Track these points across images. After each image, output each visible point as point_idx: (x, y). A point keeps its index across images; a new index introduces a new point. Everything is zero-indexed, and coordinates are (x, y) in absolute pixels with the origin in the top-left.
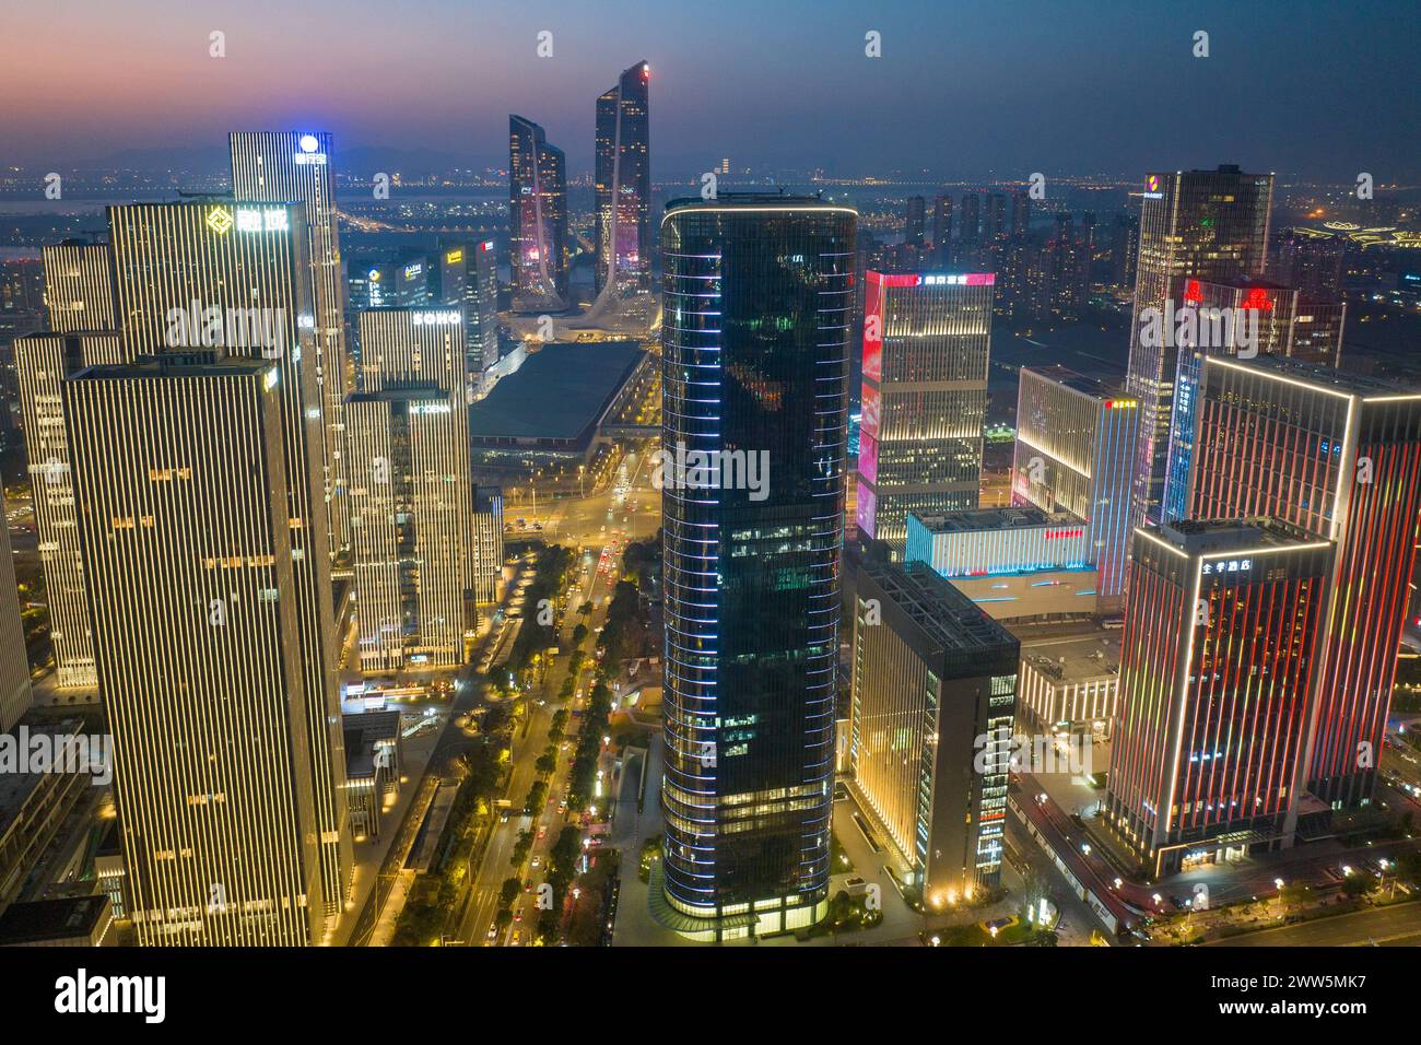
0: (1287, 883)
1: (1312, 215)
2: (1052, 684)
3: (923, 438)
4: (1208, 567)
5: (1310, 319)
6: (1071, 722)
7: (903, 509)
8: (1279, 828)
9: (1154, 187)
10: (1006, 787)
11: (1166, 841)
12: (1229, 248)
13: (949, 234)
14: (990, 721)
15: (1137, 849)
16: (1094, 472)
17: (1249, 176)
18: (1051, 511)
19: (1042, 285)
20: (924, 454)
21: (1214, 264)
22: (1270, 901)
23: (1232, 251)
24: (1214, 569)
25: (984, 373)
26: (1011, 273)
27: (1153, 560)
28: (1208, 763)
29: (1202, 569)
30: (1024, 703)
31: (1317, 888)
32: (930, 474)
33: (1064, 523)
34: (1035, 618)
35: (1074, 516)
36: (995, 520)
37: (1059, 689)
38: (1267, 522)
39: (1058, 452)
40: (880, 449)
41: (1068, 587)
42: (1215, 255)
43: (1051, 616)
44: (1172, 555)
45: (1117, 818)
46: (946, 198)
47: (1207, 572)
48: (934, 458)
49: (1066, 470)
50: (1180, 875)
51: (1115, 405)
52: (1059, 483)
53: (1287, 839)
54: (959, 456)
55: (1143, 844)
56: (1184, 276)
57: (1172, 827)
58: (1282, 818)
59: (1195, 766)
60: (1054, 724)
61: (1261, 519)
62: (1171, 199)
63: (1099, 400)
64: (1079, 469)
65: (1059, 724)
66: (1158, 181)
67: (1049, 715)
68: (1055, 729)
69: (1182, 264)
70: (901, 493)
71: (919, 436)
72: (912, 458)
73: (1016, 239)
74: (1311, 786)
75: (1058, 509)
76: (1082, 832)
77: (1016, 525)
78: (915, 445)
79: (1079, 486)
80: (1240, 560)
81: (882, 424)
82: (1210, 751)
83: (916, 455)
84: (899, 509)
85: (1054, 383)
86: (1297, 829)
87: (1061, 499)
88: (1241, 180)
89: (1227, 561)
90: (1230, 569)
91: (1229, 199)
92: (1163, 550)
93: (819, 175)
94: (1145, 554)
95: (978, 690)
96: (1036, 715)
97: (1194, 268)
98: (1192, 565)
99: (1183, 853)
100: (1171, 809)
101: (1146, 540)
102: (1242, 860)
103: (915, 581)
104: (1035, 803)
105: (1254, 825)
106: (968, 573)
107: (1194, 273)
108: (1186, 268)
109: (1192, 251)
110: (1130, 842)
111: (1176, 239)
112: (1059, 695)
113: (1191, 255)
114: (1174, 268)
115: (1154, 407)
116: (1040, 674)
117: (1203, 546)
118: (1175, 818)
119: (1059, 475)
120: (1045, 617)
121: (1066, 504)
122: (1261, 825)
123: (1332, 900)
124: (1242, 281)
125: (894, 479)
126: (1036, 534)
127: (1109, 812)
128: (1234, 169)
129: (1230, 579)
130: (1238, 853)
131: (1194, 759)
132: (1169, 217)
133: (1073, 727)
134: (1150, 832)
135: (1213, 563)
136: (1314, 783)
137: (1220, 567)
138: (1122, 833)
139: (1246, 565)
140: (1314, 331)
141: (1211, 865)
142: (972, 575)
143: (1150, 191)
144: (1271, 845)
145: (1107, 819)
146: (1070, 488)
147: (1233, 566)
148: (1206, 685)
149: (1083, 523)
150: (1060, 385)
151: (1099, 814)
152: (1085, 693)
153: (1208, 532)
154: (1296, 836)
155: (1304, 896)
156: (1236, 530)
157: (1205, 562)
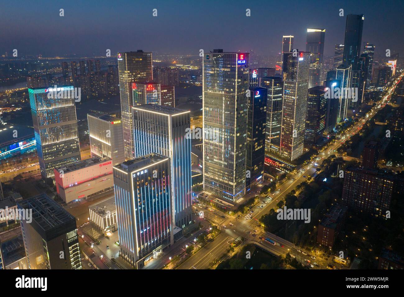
0: (172, 258)
1: (173, 63)
2: (102, 217)
3: (58, 142)
4: (134, 175)
5: (166, 91)
6: (110, 226)
7: (55, 166)
8: (170, 240)
9: (120, 57)
10: (81, 266)
11: (138, 259)
12: (143, 73)
13: (77, 73)
14: (69, 248)
15: (131, 264)
16: (111, 144)
17: (145, 53)
18: (102, 157)
19: (105, 86)
20: (59, 147)
21: (140, 78)
22: (168, 265)
23: (144, 74)
24: (136, 175)
25: (75, 118)
26: (95, 83)
27: (119, 176)
28: (146, 232)
29: (133, 176)
30: (95, 224)
31: (180, 255)
32: (63, 153)
33: (105, 160)
34: (101, 192)
35: (108, 157)
36: (83, 165)
37: (104, 218)
38: (153, 155)
39: (101, 139)
40: (43, 148)
41: (109, 179)
42: (139, 75)
43: (106, 190)
44: (124, 174)
45: (124, 256)
46: (74, 62)
47: (134, 177)
48: (63, 147)
49: (104, 144)
50: (144, 266)
51: (114, 123)
52: (103, 148)
53: (172, 242)
54: (72, 145)
55: (132, 262)
56: (132, 82)
57: (139, 254)
58: (170, 237)
59: (142, 234)
60: (105, 228)
61: (151, 154)
62: (125, 60)
63: (109, 122)
64: (107, 143)
65: (106, 228)
66: (121, 55)
67: (103, 227)
68: (105, 230)
69: (131, 79)
70: (54, 161)
71: (56, 142)
72: (55, 149)
73: (96, 73)
74: (176, 224)
75: (104, 156)
76: (115, 263)
77: (90, 165)
78: (56, 144)
79: (108, 148)
80: (144, 170)
81: (42, 140)
82: (146, 228)
83: (56, 147)
84: (54, 166)
85: (96, 118)
86: (174, 239)
87: (104, 153)
88: (144, 54)
89: (140, 172)
90: (141, 174)
91: (141, 59)
92: (121, 173)
93: (41, 57)
94: (117, 174)
95: (62, 240)
96: (99, 227)
97: (134, 79)
98: (129, 175)
99: (144, 260)
100: (138, 249)
101: (116, 170)
102: (161, 254)
103: (40, 202)
104: (100, 258)
105: (163, 243)
106: (76, 184)
107: (134, 81)
108: (132, 80)
109: (133, 75)
110: (129, 262)
111: (128, 71)
112: (105, 219)
113: (133, 76)
114: (129, 80)
115: (129, 120)
116: (98, 215)
117: (134, 168)
118: (140, 252)
119: (103, 146)
120: (104, 190)
121: (106, 154)
122: (164, 241)
123: (184, 257)
124: (146, 82)
125: (50, 157)
126: (97, 166)
127: (122, 254)
128: (141, 51)
129: (142, 177)
130: (160, 252)
131: (141, 232)
132: (125, 65)
133: (111, 227)
134: (133, 258)
135: (136, 173)
136: (177, 223)
137: (138, 174)
138: (126, 260)
139: (146, 171)
140: (168, 94)
141: (153, 259)
142: (78, 184)
143: (119, 58)
144: (168, 247)
145: (122, 256)
146: (106, 149)
147: (142, 173)
148: (141, 210)
149: (110, 159)
150: (98, 119)
151: (120, 255)
152: (113, 216)
153: (135, 163)
154: (174, 241)
155: (177, 259)
156: (143, 160)
157: (133, 174)
